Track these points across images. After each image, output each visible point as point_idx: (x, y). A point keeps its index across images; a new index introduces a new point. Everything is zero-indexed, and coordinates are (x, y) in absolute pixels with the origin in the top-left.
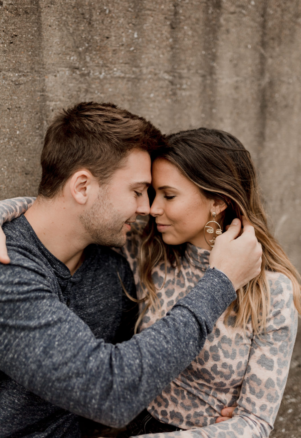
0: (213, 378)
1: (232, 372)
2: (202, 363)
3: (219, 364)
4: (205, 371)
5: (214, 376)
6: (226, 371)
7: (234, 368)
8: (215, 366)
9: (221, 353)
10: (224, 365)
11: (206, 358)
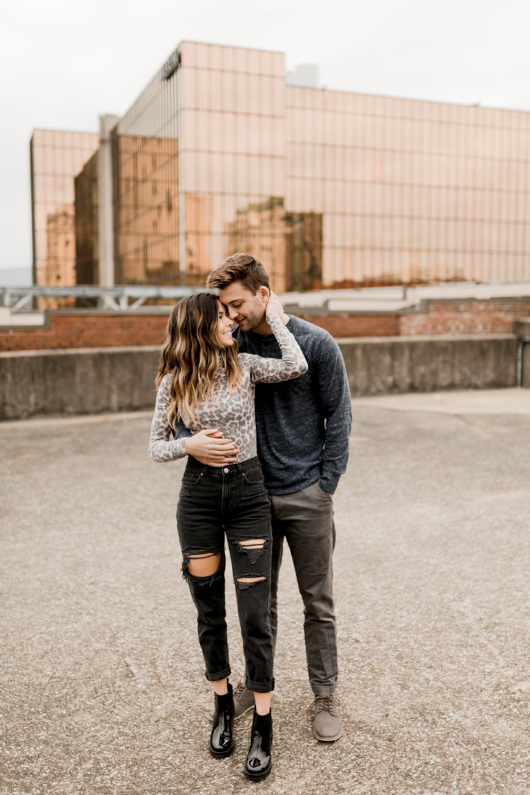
0: (234, 415)
1: (242, 408)
2: (226, 411)
3: (234, 406)
4: (229, 414)
5: (234, 413)
6: (239, 408)
7: (242, 405)
8: (233, 408)
9: (233, 401)
10: (237, 405)
11: (227, 407)
